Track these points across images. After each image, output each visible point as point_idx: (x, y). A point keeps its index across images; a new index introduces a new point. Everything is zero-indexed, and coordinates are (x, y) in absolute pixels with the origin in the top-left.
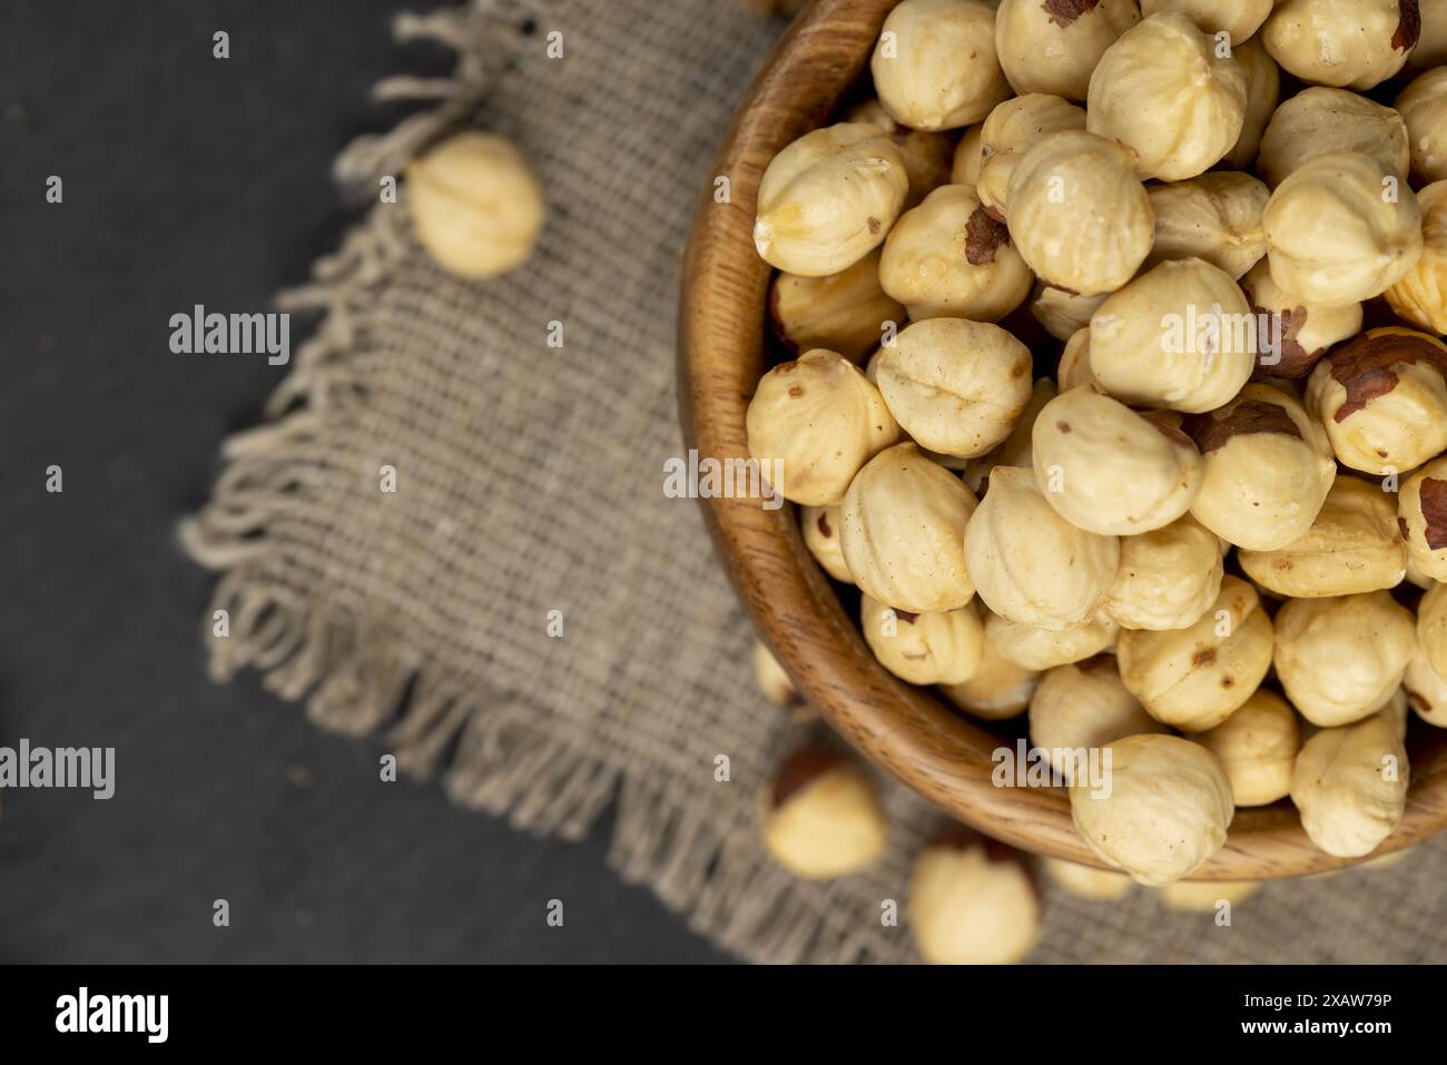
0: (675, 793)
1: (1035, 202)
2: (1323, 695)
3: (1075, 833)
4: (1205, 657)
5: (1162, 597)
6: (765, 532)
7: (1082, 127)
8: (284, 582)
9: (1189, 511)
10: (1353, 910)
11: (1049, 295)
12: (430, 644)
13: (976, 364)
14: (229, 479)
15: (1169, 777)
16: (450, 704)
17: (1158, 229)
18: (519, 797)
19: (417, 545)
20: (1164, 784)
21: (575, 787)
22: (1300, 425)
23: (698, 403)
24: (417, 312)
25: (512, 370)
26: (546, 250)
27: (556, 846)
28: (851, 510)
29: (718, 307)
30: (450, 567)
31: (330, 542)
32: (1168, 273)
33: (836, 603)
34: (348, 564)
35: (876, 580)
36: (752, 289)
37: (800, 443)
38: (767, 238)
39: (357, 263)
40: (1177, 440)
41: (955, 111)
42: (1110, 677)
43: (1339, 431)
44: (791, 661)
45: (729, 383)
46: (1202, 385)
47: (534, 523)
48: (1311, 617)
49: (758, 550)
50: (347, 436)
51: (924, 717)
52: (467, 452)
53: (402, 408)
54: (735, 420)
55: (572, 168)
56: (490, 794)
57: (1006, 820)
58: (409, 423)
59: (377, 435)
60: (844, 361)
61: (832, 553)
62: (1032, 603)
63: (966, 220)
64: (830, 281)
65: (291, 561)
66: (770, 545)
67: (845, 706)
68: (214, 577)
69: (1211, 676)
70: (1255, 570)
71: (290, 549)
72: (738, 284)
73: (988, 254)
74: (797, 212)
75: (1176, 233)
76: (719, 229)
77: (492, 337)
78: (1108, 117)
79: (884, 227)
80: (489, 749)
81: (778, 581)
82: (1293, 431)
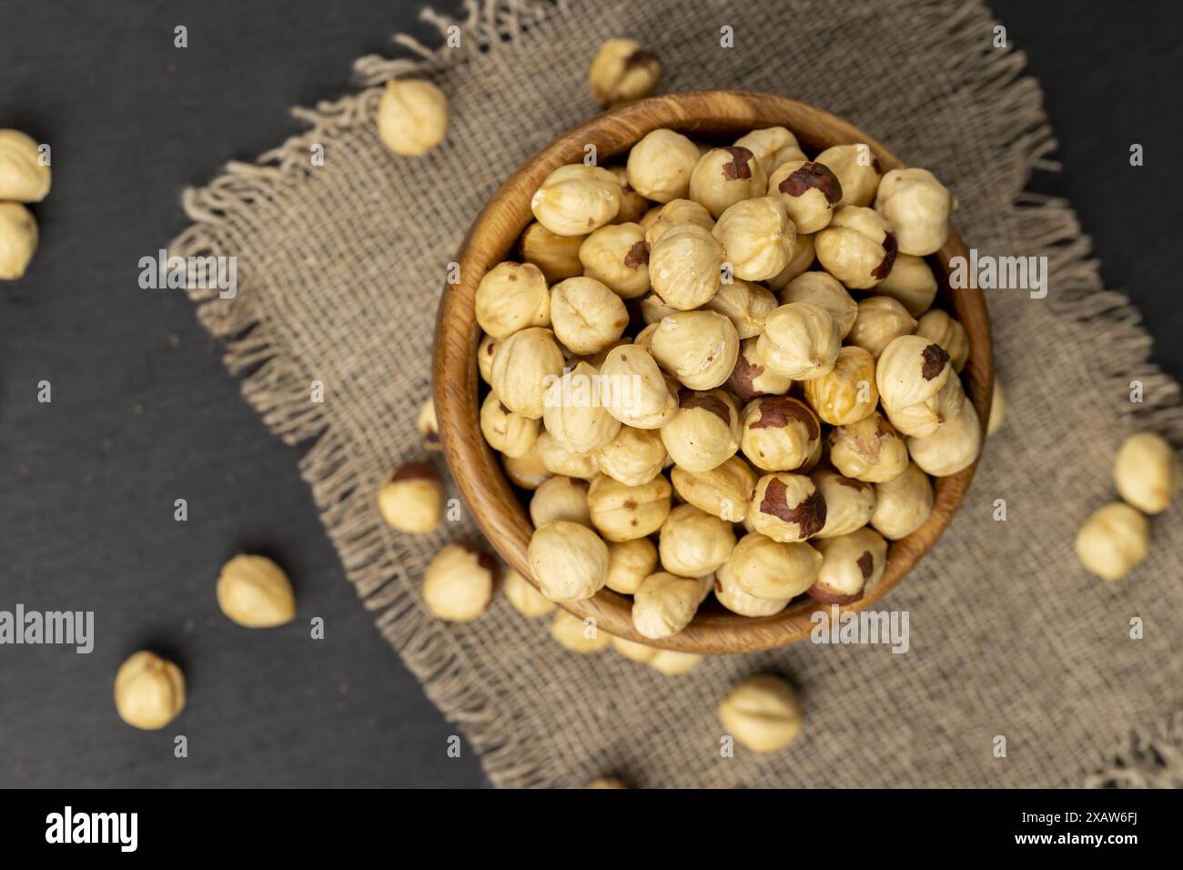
0: (348, 449)
1: (668, 249)
2: (675, 556)
3: (526, 556)
4: (631, 505)
5: (626, 464)
6: (461, 336)
7: (710, 230)
8: (220, 243)
9: (659, 429)
10: (639, 690)
11: (653, 299)
12: (272, 312)
13: (602, 310)
14: (223, 180)
15: (583, 550)
16: (266, 346)
17: (716, 294)
18: (273, 409)
19: (293, 262)
20: (579, 552)
21: (303, 419)
22: (731, 418)
23: (465, 260)
24: (356, 151)
25: (385, 205)
26: (434, 157)
27: (278, 442)
28: (507, 345)
29: (499, 220)
30: (303, 282)
31: (252, 237)
32: (710, 316)
33: (476, 389)
34: (255, 251)
35: (500, 384)
36: (519, 221)
37: (500, 303)
38: (539, 201)
39: (341, 112)
40: (672, 393)
41: (657, 192)
42: (583, 492)
43: (748, 432)
44: (441, 403)
45: (484, 258)
46: (697, 374)
47: (354, 284)
48: (689, 516)
49: (454, 342)
50: (288, 192)
51: (487, 463)
52: (342, 232)
53: (323, 193)
54: (478, 277)
55: (467, 125)
56: (261, 400)
57: (498, 532)
58: (321, 201)
59: (304, 200)
60: (542, 276)
61: (487, 364)
62: (565, 431)
63: (634, 243)
64: (557, 237)
65: (229, 236)
66: (461, 343)
67: (452, 436)
68: (190, 223)
69: (628, 516)
70: (676, 478)
71: (231, 229)
72: (514, 215)
73: (636, 264)
74: (559, 197)
75: (726, 301)
76: (520, 185)
77: (384, 183)
78: (724, 231)
79: (596, 226)
80: (272, 378)
81: (455, 361)
82: (727, 421)
